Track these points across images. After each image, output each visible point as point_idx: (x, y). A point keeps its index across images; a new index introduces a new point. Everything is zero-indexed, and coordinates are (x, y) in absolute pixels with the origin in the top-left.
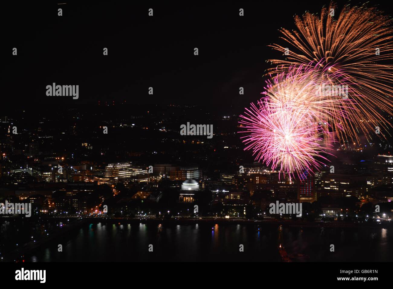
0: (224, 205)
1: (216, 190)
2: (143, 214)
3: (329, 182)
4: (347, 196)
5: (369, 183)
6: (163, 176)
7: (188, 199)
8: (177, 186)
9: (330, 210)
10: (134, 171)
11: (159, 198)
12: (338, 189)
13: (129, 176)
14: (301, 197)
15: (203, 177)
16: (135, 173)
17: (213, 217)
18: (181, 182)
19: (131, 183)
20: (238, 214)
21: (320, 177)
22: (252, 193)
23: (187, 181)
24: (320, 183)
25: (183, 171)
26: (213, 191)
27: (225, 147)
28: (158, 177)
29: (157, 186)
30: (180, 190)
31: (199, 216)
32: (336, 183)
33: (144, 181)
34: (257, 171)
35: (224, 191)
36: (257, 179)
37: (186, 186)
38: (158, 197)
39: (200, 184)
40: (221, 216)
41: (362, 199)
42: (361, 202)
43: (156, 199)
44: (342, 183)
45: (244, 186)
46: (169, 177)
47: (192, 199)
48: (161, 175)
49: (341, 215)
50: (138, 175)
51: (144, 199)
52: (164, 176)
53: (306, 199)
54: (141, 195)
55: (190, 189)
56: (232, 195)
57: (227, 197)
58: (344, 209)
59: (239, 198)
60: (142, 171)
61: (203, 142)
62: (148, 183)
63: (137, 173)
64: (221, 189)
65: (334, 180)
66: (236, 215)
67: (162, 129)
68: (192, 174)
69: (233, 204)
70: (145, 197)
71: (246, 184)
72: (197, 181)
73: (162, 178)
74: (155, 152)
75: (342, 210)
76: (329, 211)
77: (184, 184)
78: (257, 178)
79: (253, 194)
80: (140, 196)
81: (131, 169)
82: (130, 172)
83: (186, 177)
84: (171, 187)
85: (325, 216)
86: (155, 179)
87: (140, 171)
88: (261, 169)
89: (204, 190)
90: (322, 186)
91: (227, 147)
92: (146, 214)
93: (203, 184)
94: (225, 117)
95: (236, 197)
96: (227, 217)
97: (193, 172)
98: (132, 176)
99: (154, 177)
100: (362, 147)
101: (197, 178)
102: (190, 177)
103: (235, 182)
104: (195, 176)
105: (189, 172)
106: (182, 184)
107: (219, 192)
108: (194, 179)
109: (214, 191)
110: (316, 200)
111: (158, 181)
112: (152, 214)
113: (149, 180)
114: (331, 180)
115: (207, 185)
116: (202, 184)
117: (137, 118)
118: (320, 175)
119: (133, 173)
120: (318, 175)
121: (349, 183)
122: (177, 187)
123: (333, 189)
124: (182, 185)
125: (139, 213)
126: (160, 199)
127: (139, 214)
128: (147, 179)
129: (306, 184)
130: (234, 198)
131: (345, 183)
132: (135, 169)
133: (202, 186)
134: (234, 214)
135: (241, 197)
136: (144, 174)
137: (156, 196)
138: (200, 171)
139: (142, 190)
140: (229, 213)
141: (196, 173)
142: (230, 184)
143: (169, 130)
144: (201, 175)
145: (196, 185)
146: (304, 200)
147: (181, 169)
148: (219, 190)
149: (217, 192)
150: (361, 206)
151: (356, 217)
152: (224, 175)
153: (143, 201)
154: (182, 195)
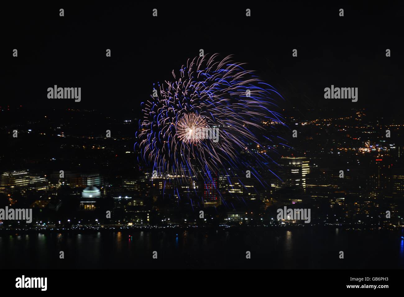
0: (127, 212)
1: (118, 197)
2: (42, 224)
3: (233, 186)
4: (252, 199)
5: (273, 185)
6: (62, 184)
7: (89, 207)
8: (77, 193)
9: (235, 214)
10: (31, 179)
11: (59, 206)
12: (242, 192)
13: (26, 185)
14: (205, 202)
15: (105, 183)
16: (33, 181)
17: (116, 225)
18: (81, 190)
19: (28, 191)
20: (142, 221)
21: (224, 180)
22: (155, 199)
23: (87, 188)
24: (224, 187)
25: (83, 177)
26: (115, 198)
27: (127, 152)
28: (57, 185)
29: (56, 195)
30: (80, 198)
31: (101, 224)
32: (240, 186)
33: (42, 189)
34: (160, 176)
35: (126, 197)
36: (160, 185)
37: (87, 194)
39: (101, 191)
40: (124, 223)
41: (266, 202)
42: (266, 205)
43: (56, 207)
44: (246, 186)
45: (147, 192)
46: (69, 184)
47: (94, 207)
48: (60, 182)
49: (246, 219)
50: (35, 184)
51: (42, 208)
52: (64, 184)
53: (211, 203)
54: (40, 204)
55: (91, 196)
56: (134, 201)
57: (130, 204)
58: (249, 213)
59: (142, 205)
60: (40, 179)
61: (104, 148)
62: (47, 191)
63: (34, 181)
64: (123, 196)
65: (238, 183)
66: (140, 222)
67: (61, 134)
68: (93, 181)
69: (136, 211)
70: (43, 206)
71: (149, 190)
72: (99, 187)
73: (61, 186)
74: (53, 159)
75: (246, 213)
76: (233, 215)
77: (84, 191)
78: (160, 183)
79: (157, 200)
80: (38, 205)
81: (29, 176)
82: (27, 180)
83: (87, 184)
84: (71, 194)
85: (230, 220)
86: (54, 187)
87: (37, 178)
88: (164, 174)
89: (106, 197)
90: (227, 189)
91: (129, 152)
92: (44, 224)
93: (105, 191)
94: (126, 121)
95: (139, 203)
96: (130, 224)
97: (93, 178)
98: (29, 184)
99: (52, 185)
100: (266, 150)
101: (98, 185)
102: (91, 184)
103: (138, 188)
104: (96, 183)
105: (89, 178)
106: (83, 191)
107: (121, 199)
108: (95, 186)
109: (117, 198)
110: (221, 204)
111: (57, 189)
112: (52, 223)
113: (48, 188)
114: (235, 184)
115: (108, 191)
116: (103, 191)
117: (33, 123)
118: (225, 178)
119: (31, 181)
120: (222, 179)
121: (253, 186)
122: (77, 195)
123: (238, 192)
124: (83, 193)
125: (37, 223)
126: (59, 208)
128: (46, 187)
129: (211, 188)
130: (137, 204)
131: (249, 187)
132: (32, 177)
133: (103, 192)
134: (137, 221)
135: (144, 203)
136: (42, 181)
137: (55, 205)
138: (101, 178)
139: (40, 199)
140: (132, 220)
141: (97, 180)
142: (133, 190)
143: (68, 136)
144: (103, 181)
145: (97, 192)
146: (209, 204)
147: (81, 176)
148: (122, 197)
149: (120, 199)
150: (265, 209)
151: (261, 220)
152: (126, 181)
153: (41, 210)
154: (83, 203)
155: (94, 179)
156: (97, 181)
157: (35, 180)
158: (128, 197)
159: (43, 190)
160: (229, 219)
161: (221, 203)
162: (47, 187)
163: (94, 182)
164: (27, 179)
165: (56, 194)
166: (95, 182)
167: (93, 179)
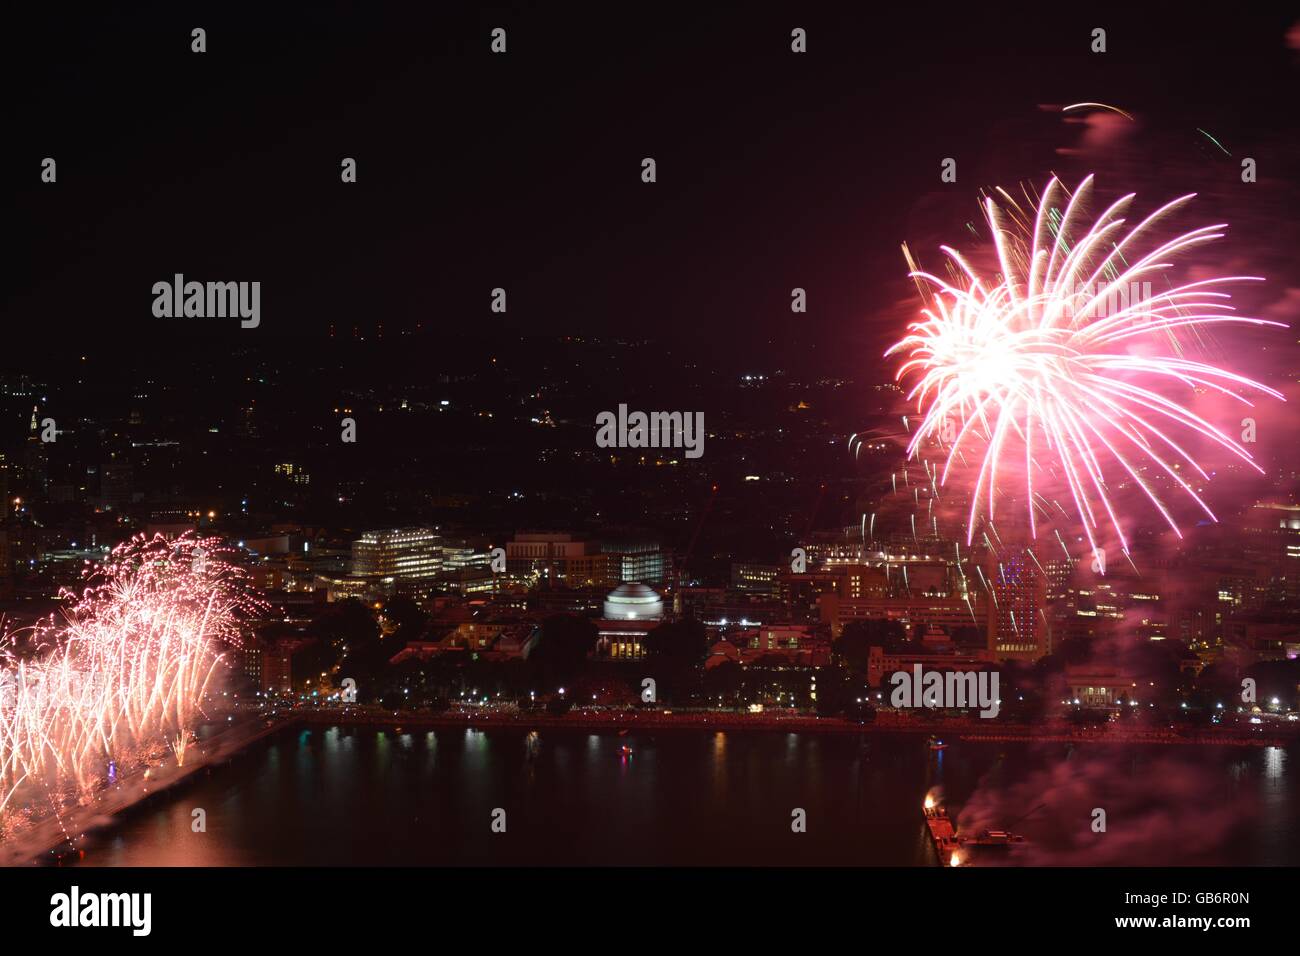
0: (745, 668)
1: (719, 621)
2: (478, 698)
3: (1092, 593)
4: (1153, 638)
5: (1223, 596)
6: (544, 574)
7: (625, 649)
8: (590, 605)
9: (1096, 686)
10: (446, 558)
11: (531, 644)
12: (1121, 616)
13: (430, 574)
14: (1000, 643)
15: (676, 576)
16: (452, 563)
17: (709, 709)
18: (601, 594)
19: (436, 595)
20: (792, 698)
21: (1062, 575)
22: (837, 631)
23: (622, 589)
24: (1062, 596)
25: (610, 555)
26: (709, 623)
27: (748, 478)
28: (526, 577)
29: (524, 608)
30: (598, 618)
31: (662, 708)
32: (1114, 595)
33: (480, 588)
34: (855, 557)
35: (744, 622)
36: (853, 584)
37: (618, 607)
38: (525, 643)
39: (666, 600)
40: (736, 705)
41: (1200, 649)
42: (1198, 658)
43: (522, 648)
44: (1136, 597)
45: (812, 607)
46: (564, 576)
47: (640, 649)
48: (535, 568)
49: (1132, 703)
50: (459, 570)
51: (480, 650)
52: (548, 574)
53: (1017, 649)
54: (472, 637)
55: (632, 615)
56: (770, 635)
57: (756, 642)
58: (1143, 684)
59: (795, 647)
60: (475, 557)
61: (675, 462)
62: (495, 595)
63: (456, 564)
64: (734, 617)
65: (1108, 587)
66: (785, 704)
67: (542, 417)
68: (640, 568)
69: (776, 666)
70: (483, 642)
71: (818, 600)
72: (656, 588)
73: (541, 579)
74: (516, 495)
75: (1134, 685)
76: (1091, 689)
77: (612, 598)
78: (853, 578)
79: (843, 633)
80: (466, 640)
81: (439, 548)
82: (434, 560)
83: (621, 576)
84: (570, 608)
85: (1081, 706)
86: (518, 582)
87: (466, 555)
88: (866, 550)
89: (681, 618)
90: (1071, 605)
91: (757, 478)
92: (485, 699)
93: (676, 601)
94: (748, 378)
95: (783, 642)
96: (756, 708)
97: (641, 558)
98: (439, 572)
99: (512, 577)
101: (656, 581)
102: (633, 575)
103: (782, 593)
104: (649, 566)
105: (628, 559)
106: (607, 600)
107: (727, 626)
108: (645, 582)
109: (714, 624)
110: (1050, 654)
111: (526, 591)
112: (508, 697)
113: (498, 586)
114: (1100, 587)
115: (687, 602)
116: (672, 599)
117: (456, 380)
118: (1064, 569)
119: (446, 563)
120: (1056, 570)
121: (1157, 598)
122: (588, 611)
123: (1107, 615)
124: (606, 604)
125: (462, 694)
126: (531, 650)
127: (465, 698)
128: (491, 582)
129: (1017, 599)
130: (779, 645)
131: (1145, 598)
132: (450, 550)
133: (672, 605)
134: (779, 699)
135: (801, 642)
136: (480, 565)
137: (521, 640)
138: (665, 558)
139: (474, 620)
140: (762, 695)
141: (652, 563)
142: (765, 600)
143: (564, 421)
144: (670, 569)
145: (652, 603)
146: (1010, 651)
147: (603, 550)
148: (729, 618)
149: (723, 626)
150: (1198, 672)
151: (1184, 710)
152: (743, 570)
153: (475, 656)
154: (608, 636)
155: (644, 561)
156: (652, 569)
157: (458, 560)
158: (749, 621)
159: (482, 592)
160: (1077, 702)
161: (1049, 649)
162: (494, 585)
163: (642, 571)
164: (433, 555)
165: (522, 605)
166: (647, 569)
167: (640, 561)
